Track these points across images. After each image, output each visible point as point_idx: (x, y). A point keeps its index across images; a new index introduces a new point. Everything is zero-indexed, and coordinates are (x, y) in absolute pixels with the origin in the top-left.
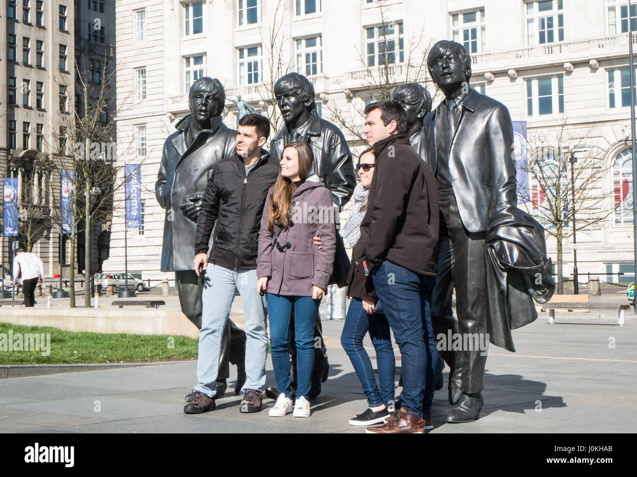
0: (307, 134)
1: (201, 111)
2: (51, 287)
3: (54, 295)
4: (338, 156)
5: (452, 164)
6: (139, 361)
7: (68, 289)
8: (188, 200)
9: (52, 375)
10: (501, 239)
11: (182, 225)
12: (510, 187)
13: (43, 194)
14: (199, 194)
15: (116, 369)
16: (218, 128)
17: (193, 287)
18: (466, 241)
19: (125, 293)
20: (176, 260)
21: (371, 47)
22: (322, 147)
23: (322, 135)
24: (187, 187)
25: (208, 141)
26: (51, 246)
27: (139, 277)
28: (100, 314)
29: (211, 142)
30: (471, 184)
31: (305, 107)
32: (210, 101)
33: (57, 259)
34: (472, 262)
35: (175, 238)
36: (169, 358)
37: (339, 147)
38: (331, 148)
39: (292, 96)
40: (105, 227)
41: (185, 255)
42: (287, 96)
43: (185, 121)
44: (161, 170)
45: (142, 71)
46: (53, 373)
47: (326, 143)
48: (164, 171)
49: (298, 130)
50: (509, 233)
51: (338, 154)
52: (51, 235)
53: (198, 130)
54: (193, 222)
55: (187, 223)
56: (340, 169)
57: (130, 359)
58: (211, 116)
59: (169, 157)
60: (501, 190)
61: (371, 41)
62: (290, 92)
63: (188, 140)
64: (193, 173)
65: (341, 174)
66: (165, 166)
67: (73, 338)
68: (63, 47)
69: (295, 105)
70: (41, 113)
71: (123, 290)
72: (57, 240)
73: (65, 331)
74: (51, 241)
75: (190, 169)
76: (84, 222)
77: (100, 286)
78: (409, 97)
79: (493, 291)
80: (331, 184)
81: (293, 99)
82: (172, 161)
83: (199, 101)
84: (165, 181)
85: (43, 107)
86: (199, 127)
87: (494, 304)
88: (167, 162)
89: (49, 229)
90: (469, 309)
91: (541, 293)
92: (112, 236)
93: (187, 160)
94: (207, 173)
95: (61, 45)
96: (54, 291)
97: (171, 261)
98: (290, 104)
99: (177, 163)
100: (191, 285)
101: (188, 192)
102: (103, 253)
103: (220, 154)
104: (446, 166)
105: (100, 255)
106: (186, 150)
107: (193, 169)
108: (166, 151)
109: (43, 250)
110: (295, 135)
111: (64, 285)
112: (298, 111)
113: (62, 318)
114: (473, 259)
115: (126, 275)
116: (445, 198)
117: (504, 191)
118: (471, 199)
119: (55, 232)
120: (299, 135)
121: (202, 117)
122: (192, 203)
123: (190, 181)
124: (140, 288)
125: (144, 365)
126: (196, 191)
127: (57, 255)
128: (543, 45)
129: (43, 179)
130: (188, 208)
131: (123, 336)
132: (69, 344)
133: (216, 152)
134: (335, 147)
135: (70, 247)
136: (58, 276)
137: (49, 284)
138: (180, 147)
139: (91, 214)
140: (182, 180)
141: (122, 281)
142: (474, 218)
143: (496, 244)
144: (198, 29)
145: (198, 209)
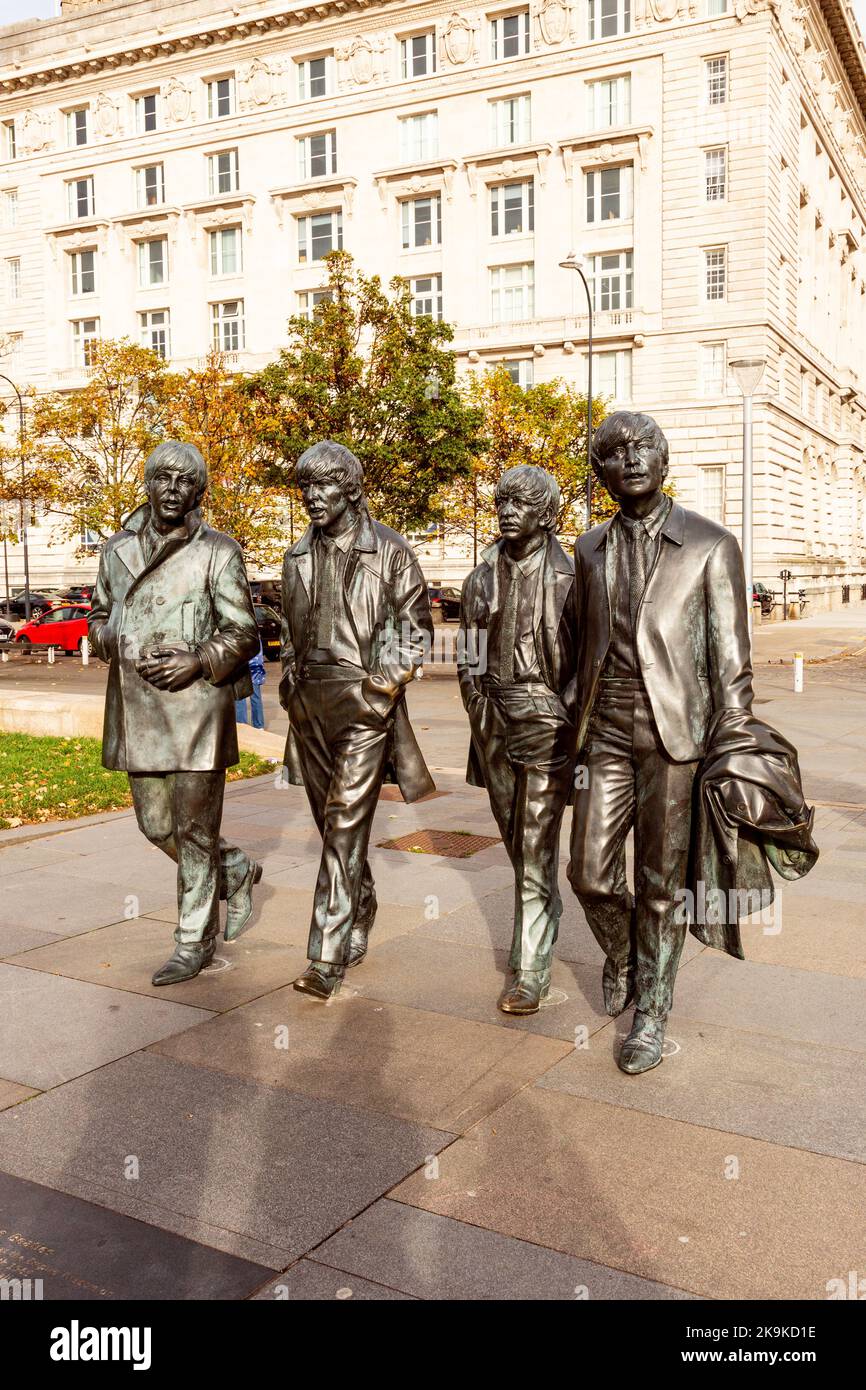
0: (354, 550)
1: (169, 502)
5: (642, 639)
8: (149, 656)
10: (733, 776)
11: (141, 694)
12: (743, 683)
16: (197, 531)
18: (664, 771)
20: (130, 751)
22: (380, 570)
23: (380, 551)
29: (186, 556)
30: (676, 676)
31: (350, 502)
32: (182, 486)
34: (674, 808)
35: (128, 717)
38: (395, 575)
39: (329, 483)
41: (146, 745)
42: (320, 484)
45: (18, 337)
47: (386, 567)
48: (102, 599)
49: (337, 540)
50: (748, 767)
51: (407, 585)
53: (162, 534)
54: (159, 691)
55: (147, 692)
60: (729, 688)
61: (304, 310)
62: (326, 477)
63: (146, 550)
64: (156, 608)
65: (411, 618)
69: (334, 499)
75: (152, 603)
81: (329, 490)
83: (164, 485)
84: (104, 614)
86: (165, 528)
90: (662, 883)
91: (786, 864)
93: (145, 585)
94: (180, 609)
97: (121, 754)
98: (326, 498)
99: (129, 591)
101: (149, 642)
103: (201, 578)
104: (632, 642)
106: (142, 568)
107: (156, 599)
110: (332, 549)
112: (338, 508)
114: (675, 802)
116: (625, 694)
117: (736, 689)
118: (677, 703)
120: (338, 549)
121: (169, 513)
122: (157, 662)
123: (152, 623)
126: (162, 640)
130: (150, 671)
133: (194, 574)
134: (402, 574)
142: (684, 736)
143: (722, 785)
144: (88, 287)
145: (167, 673)
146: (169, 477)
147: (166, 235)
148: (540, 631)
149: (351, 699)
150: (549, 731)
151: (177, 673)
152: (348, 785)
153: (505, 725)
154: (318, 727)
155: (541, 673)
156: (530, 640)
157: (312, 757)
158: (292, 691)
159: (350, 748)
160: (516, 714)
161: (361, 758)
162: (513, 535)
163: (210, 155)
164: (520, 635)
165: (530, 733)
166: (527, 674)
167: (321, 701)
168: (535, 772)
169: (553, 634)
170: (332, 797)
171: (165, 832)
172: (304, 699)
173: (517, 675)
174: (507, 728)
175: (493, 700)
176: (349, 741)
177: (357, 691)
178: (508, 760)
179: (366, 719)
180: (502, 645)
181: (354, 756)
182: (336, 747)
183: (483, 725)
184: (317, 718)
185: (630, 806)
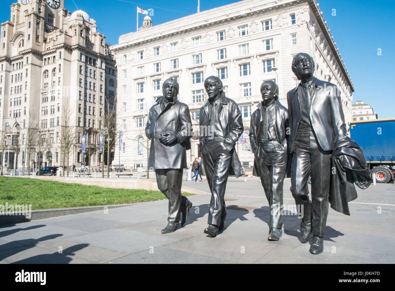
0: (221, 104)
1: (169, 93)
2: (96, 169)
3: (97, 172)
4: (236, 114)
6: (131, 203)
7: (101, 170)
8: (162, 135)
9: (96, 211)
10: (343, 154)
11: (159, 147)
12: (344, 127)
13: (94, 139)
14: (168, 132)
15: (122, 207)
16: (176, 102)
17: (164, 177)
18: (319, 155)
19: (119, 171)
20: (156, 164)
21: (194, 97)
22: (228, 109)
23: (228, 104)
24: (162, 129)
25: (172, 107)
26: (96, 156)
27: (123, 166)
28: (113, 181)
29: (173, 108)
31: (219, 91)
32: (173, 89)
33: (98, 160)
35: (156, 154)
36: (142, 201)
37: (236, 110)
38: (233, 110)
39: (213, 86)
40: (112, 151)
41: (161, 161)
42: (211, 86)
43: (160, 99)
44: (148, 122)
45: (125, 104)
46: (97, 210)
47: (230, 108)
48: (150, 122)
49: (215, 102)
50: (348, 151)
51: (236, 113)
52: (96, 153)
53: (167, 102)
54: (165, 146)
55: (162, 146)
56: (237, 120)
57: (127, 202)
58: (173, 96)
59: (153, 115)
60: (339, 129)
61: (194, 95)
62: (213, 84)
63: (162, 108)
64: (165, 122)
65: (237, 123)
66: (150, 120)
67: (104, 191)
68: (101, 97)
69: (215, 90)
70: (94, 116)
71: (118, 170)
72: (98, 155)
73: (101, 188)
74: (96, 155)
75: (163, 121)
76: (107, 149)
77: (111, 169)
78: (270, 87)
79: (336, 182)
80: (232, 127)
81: (214, 87)
82: (154, 117)
83: (168, 89)
84: (150, 127)
85: (95, 115)
86: (167, 101)
87: (337, 189)
88: (151, 118)
89: (96, 151)
90: (321, 192)
91: (362, 184)
92: (115, 153)
93: (162, 116)
94: (171, 122)
95: (100, 96)
96: (97, 170)
97: (154, 164)
98: (213, 90)
99: (157, 118)
100: (163, 176)
101: (163, 131)
102: (112, 159)
103: (177, 114)
104: (308, 117)
105: (111, 159)
106: (161, 112)
107: (164, 120)
108: (151, 112)
109: (94, 157)
110: (214, 104)
111: (100, 168)
112: (216, 93)
113: (100, 182)
114: (324, 165)
115: (119, 165)
116: (306, 133)
117: (341, 129)
119: (98, 152)
120: (216, 104)
121: (169, 96)
122: (165, 137)
123: (163, 126)
124: (123, 169)
125: (133, 205)
126: (166, 131)
127: (98, 159)
128: (245, 97)
129: (94, 136)
130: (163, 139)
131: (123, 190)
132: (103, 195)
133: (176, 113)
135: (102, 157)
136: (98, 166)
137: (95, 168)
138: (158, 110)
139: (109, 146)
140: (159, 126)
141: (118, 167)
142: (326, 143)
143: (340, 157)
144: (142, 91)
145: (168, 139)
146: (169, 86)
147: (161, 79)
148: (275, 126)
149: (221, 146)
150: (280, 154)
151: (170, 140)
152: (220, 171)
153: (265, 154)
154: (210, 156)
155: (276, 137)
156: (272, 128)
157: (208, 165)
158: (203, 146)
159: (220, 160)
160: (269, 150)
161: (223, 163)
162: (266, 99)
163: (172, 60)
164: (269, 127)
165: (273, 156)
166: (272, 138)
167: (211, 147)
168: (275, 167)
169: (279, 126)
170: (215, 175)
171: (166, 189)
172: (206, 147)
173: (269, 138)
174: (266, 155)
175: (262, 147)
176: (220, 158)
177: (222, 144)
178: (267, 165)
179: (225, 152)
180: (264, 131)
181: (221, 163)
182: (216, 161)
183: (258, 155)
184: (210, 153)
185: (309, 168)
